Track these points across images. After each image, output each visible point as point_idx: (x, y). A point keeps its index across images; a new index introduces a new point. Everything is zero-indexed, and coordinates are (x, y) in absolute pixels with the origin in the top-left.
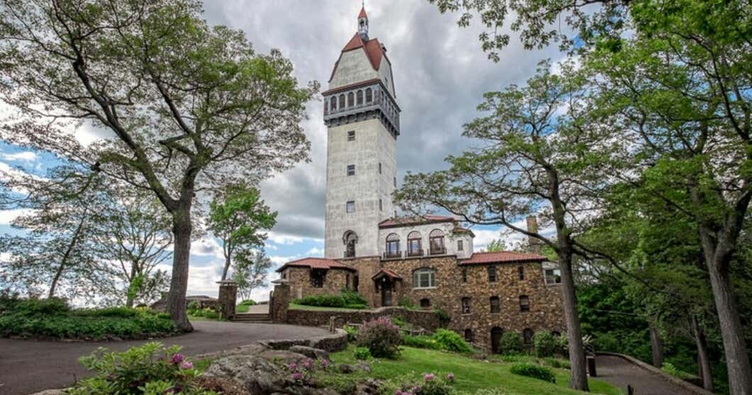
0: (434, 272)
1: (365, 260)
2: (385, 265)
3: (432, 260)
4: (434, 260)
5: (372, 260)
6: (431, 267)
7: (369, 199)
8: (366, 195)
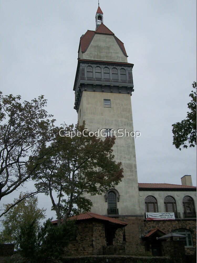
0: (189, 233)
1: (130, 218)
2: (147, 225)
3: (188, 222)
4: (190, 222)
5: (136, 219)
6: (188, 228)
7: (128, 162)
8: (125, 158)
